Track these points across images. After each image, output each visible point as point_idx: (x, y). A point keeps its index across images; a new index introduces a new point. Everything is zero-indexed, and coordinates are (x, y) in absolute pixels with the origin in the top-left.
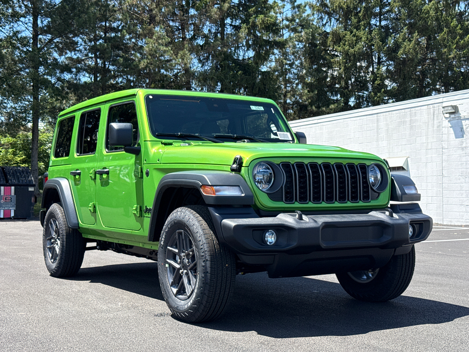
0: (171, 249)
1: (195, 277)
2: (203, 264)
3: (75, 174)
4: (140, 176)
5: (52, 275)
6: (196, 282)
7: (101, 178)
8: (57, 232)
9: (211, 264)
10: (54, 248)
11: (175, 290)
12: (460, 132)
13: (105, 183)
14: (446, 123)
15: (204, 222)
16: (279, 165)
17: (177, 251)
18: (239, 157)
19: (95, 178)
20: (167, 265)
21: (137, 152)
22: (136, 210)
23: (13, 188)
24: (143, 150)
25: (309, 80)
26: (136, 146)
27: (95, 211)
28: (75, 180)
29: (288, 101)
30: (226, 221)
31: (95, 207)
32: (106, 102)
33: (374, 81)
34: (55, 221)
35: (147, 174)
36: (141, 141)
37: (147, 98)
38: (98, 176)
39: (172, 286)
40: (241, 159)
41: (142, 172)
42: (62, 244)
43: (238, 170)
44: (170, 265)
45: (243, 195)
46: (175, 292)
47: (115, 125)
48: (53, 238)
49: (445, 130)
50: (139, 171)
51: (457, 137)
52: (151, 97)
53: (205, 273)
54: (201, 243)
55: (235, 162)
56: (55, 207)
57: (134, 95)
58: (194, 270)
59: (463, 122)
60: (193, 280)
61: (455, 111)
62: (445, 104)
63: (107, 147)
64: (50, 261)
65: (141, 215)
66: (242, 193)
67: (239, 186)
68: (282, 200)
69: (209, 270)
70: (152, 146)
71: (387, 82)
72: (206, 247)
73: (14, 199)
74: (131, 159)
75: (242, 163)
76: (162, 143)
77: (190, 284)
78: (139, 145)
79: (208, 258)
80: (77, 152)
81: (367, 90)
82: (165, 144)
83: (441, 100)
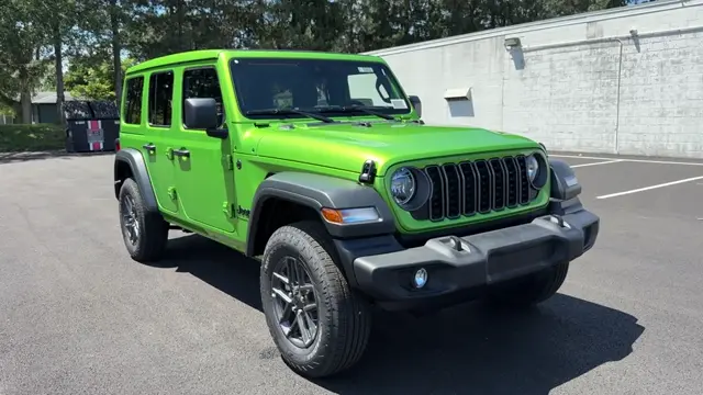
0: (278, 276)
1: (316, 323)
2: (328, 315)
3: (149, 149)
4: (230, 166)
5: (133, 258)
6: (318, 330)
7: (180, 160)
8: (134, 211)
9: (340, 315)
10: (133, 228)
11: (287, 330)
12: (520, 64)
13: (186, 167)
14: (508, 55)
15: (325, 255)
16: (423, 170)
17: (286, 280)
18: (369, 162)
19: (173, 159)
20: (274, 295)
21: (224, 135)
22: (227, 208)
23: (99, 122)
24: (231, 132)
25: (372, 10)
26: (222, 127)
27: (175, 197)
28: (150, 155)
29: (354, 31)
30: (360, 261)
31: (175, 192)
32: (179, 64)
33: (431, 11)
34: (130, 199)
35: (239, 165)
36: (228, 121)
37: (231, 63)
38: (176, 157)
39: (281, 322)
40: (373, 164)
41: (232, 162)
42: (141, 224)
43: (370, 181)
44: (277, 295)
45: (381, 220)
46: (287, 333)
47: (193, 102)
48: (130, 217)
49: (507, 62)
50: (228, 160)
51: (517, 68)
52: (236, 62)
53: (331, 325)
54: (324, 285)
55: (365, 170)
56: (129, 182)
57: (215, 59)
58: (314, 313)
59: (525, 55)
60: (313, 327)
61: (516, 44)
62: (507, 37)
63: (184, 122)
64: (130, 242)
65: (234, 216)
66: (379, 217)
67: (374, 207)
68: (428, 218)
69: (336, 322)
70: (244, 130)
71: (443, 13)
72: (331, 291)
73: (102, 133)
74: (216, 144)
75: (376, 170)
76: (256, 125)
77: (307, 328)
78: (225, 126)
79: (335, 306)
80: (150, 121)
81: (425, 19)
82: (260, 126)
83: (503, 33)
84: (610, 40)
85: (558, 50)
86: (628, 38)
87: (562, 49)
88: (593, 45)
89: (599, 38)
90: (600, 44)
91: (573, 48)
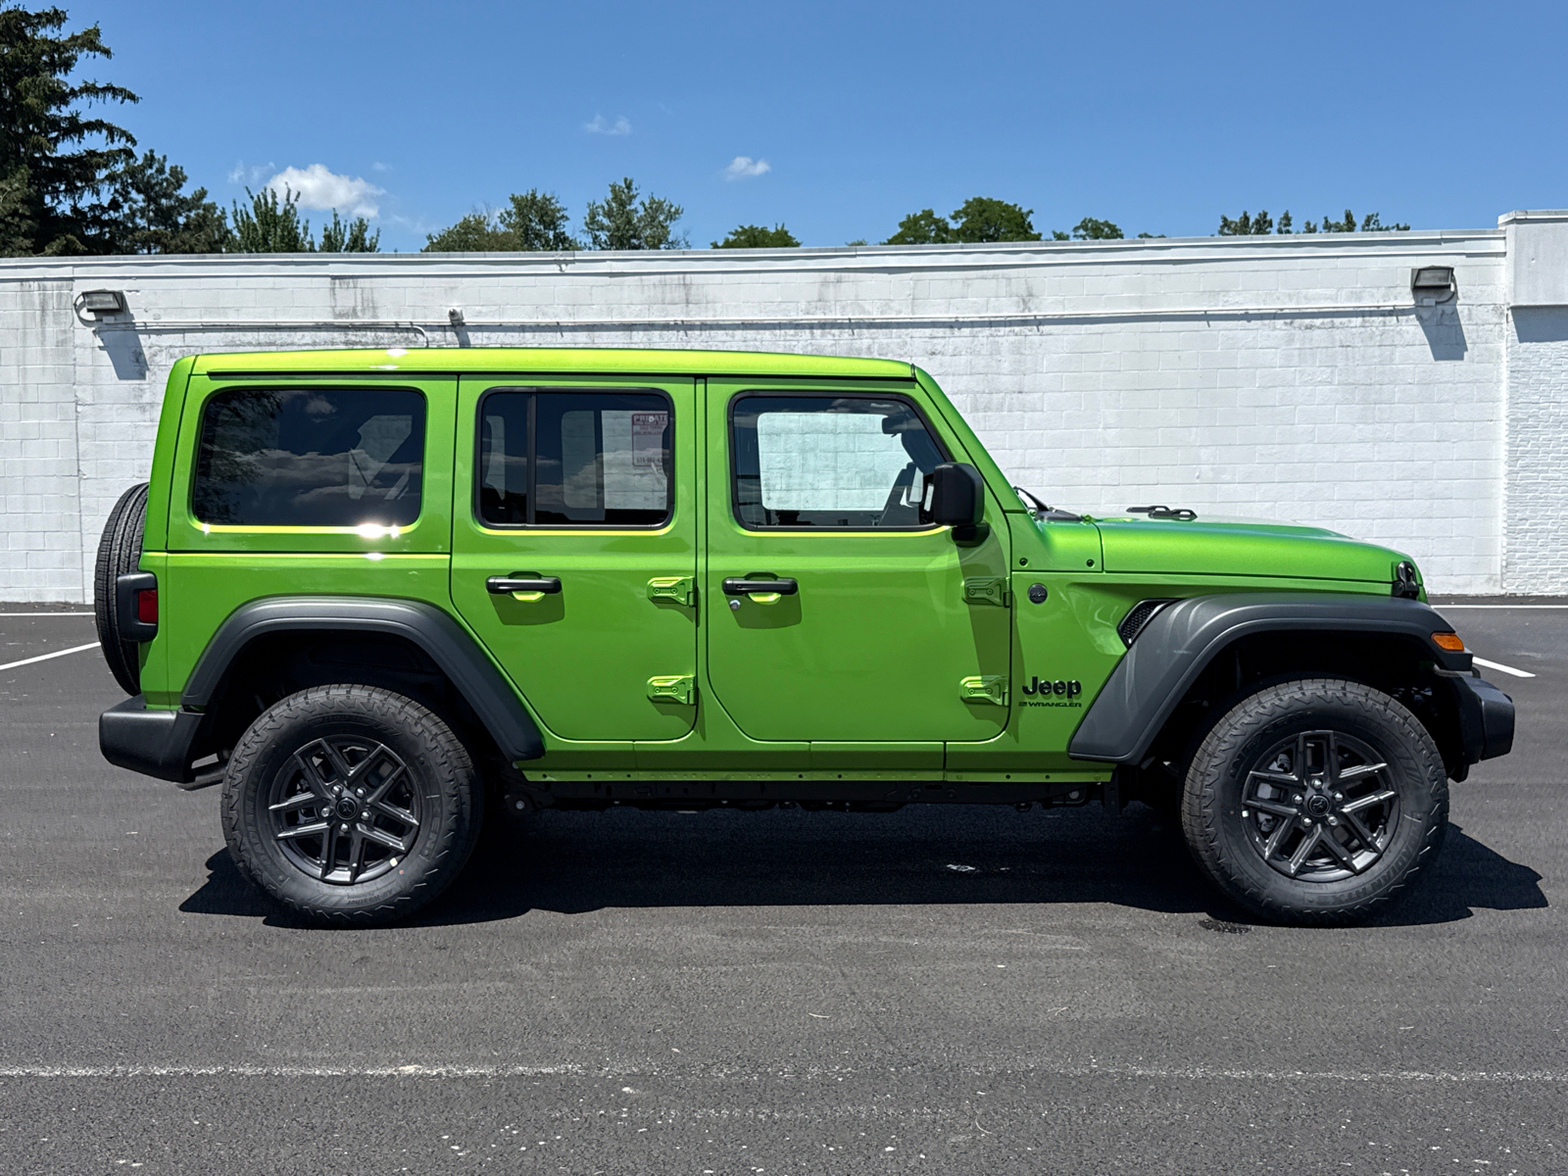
12: (132, 365)
14: (86, 336)
61: (113, 307)
83: (66, 272)
84: (396, 328)
85: (250, 336)
86: (443, 328)
87: (263, 336)
88: (352, 336)
89: (367, 320)
90: (370, 335)
91: (297, 336)
